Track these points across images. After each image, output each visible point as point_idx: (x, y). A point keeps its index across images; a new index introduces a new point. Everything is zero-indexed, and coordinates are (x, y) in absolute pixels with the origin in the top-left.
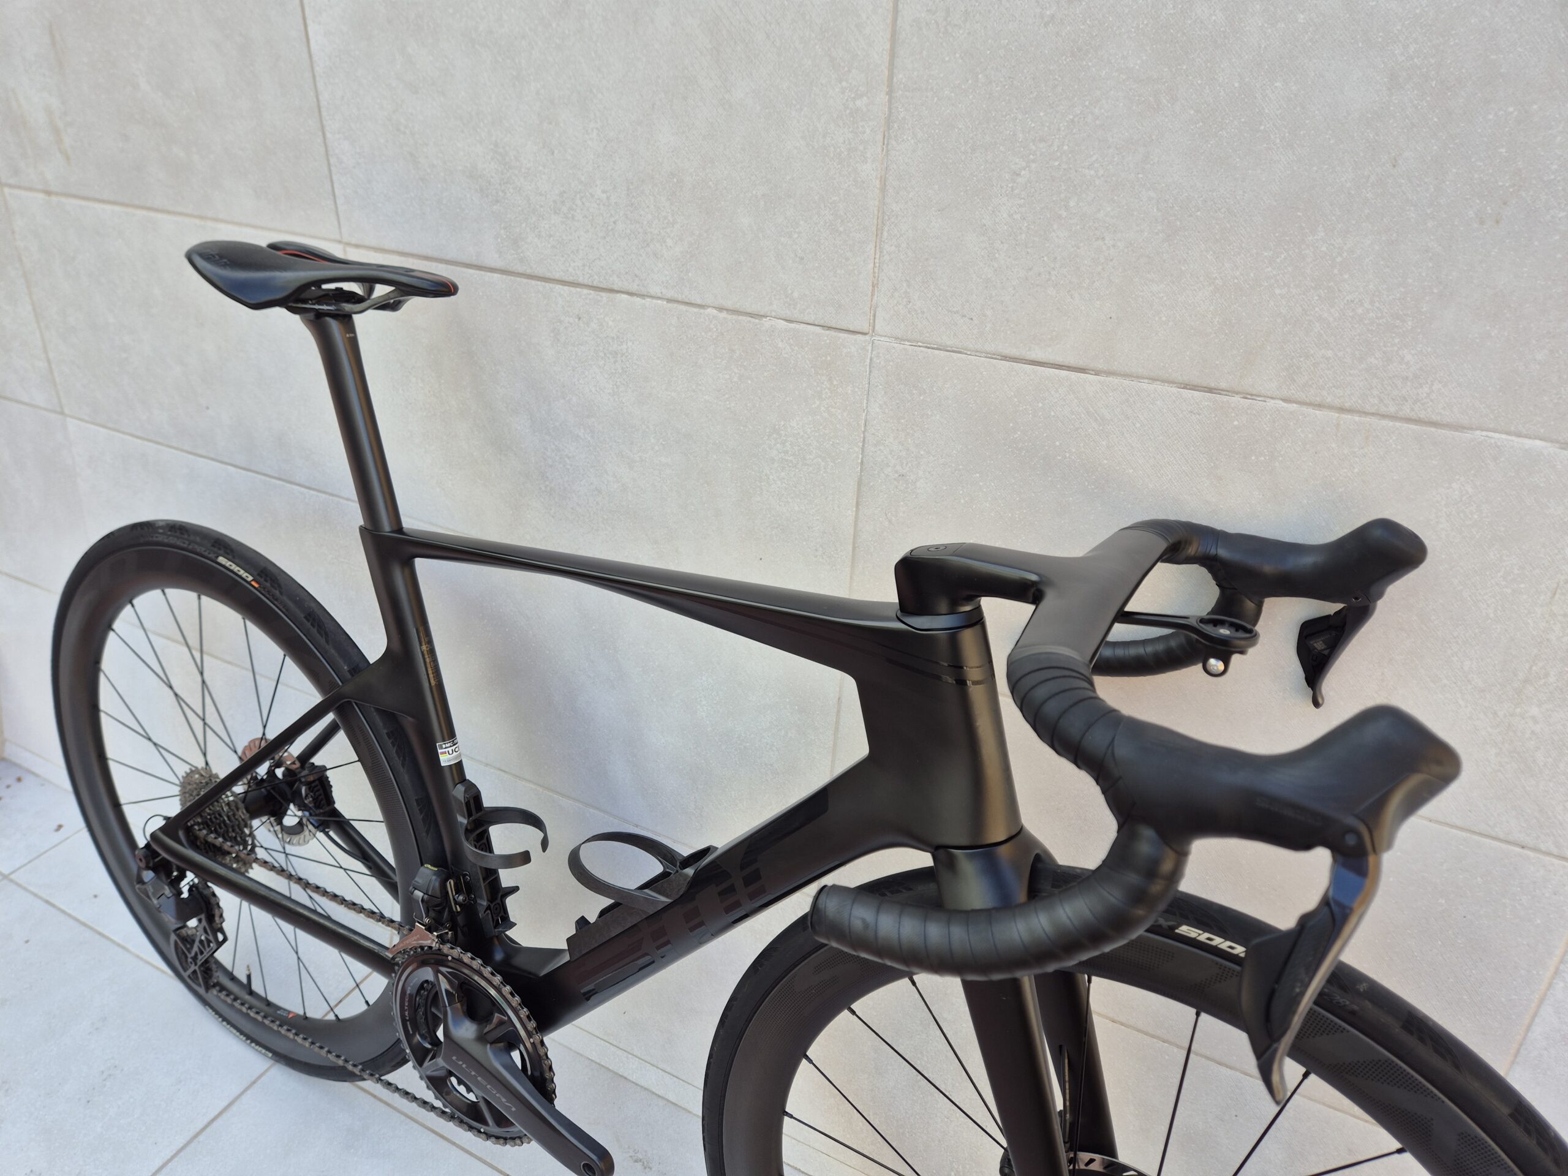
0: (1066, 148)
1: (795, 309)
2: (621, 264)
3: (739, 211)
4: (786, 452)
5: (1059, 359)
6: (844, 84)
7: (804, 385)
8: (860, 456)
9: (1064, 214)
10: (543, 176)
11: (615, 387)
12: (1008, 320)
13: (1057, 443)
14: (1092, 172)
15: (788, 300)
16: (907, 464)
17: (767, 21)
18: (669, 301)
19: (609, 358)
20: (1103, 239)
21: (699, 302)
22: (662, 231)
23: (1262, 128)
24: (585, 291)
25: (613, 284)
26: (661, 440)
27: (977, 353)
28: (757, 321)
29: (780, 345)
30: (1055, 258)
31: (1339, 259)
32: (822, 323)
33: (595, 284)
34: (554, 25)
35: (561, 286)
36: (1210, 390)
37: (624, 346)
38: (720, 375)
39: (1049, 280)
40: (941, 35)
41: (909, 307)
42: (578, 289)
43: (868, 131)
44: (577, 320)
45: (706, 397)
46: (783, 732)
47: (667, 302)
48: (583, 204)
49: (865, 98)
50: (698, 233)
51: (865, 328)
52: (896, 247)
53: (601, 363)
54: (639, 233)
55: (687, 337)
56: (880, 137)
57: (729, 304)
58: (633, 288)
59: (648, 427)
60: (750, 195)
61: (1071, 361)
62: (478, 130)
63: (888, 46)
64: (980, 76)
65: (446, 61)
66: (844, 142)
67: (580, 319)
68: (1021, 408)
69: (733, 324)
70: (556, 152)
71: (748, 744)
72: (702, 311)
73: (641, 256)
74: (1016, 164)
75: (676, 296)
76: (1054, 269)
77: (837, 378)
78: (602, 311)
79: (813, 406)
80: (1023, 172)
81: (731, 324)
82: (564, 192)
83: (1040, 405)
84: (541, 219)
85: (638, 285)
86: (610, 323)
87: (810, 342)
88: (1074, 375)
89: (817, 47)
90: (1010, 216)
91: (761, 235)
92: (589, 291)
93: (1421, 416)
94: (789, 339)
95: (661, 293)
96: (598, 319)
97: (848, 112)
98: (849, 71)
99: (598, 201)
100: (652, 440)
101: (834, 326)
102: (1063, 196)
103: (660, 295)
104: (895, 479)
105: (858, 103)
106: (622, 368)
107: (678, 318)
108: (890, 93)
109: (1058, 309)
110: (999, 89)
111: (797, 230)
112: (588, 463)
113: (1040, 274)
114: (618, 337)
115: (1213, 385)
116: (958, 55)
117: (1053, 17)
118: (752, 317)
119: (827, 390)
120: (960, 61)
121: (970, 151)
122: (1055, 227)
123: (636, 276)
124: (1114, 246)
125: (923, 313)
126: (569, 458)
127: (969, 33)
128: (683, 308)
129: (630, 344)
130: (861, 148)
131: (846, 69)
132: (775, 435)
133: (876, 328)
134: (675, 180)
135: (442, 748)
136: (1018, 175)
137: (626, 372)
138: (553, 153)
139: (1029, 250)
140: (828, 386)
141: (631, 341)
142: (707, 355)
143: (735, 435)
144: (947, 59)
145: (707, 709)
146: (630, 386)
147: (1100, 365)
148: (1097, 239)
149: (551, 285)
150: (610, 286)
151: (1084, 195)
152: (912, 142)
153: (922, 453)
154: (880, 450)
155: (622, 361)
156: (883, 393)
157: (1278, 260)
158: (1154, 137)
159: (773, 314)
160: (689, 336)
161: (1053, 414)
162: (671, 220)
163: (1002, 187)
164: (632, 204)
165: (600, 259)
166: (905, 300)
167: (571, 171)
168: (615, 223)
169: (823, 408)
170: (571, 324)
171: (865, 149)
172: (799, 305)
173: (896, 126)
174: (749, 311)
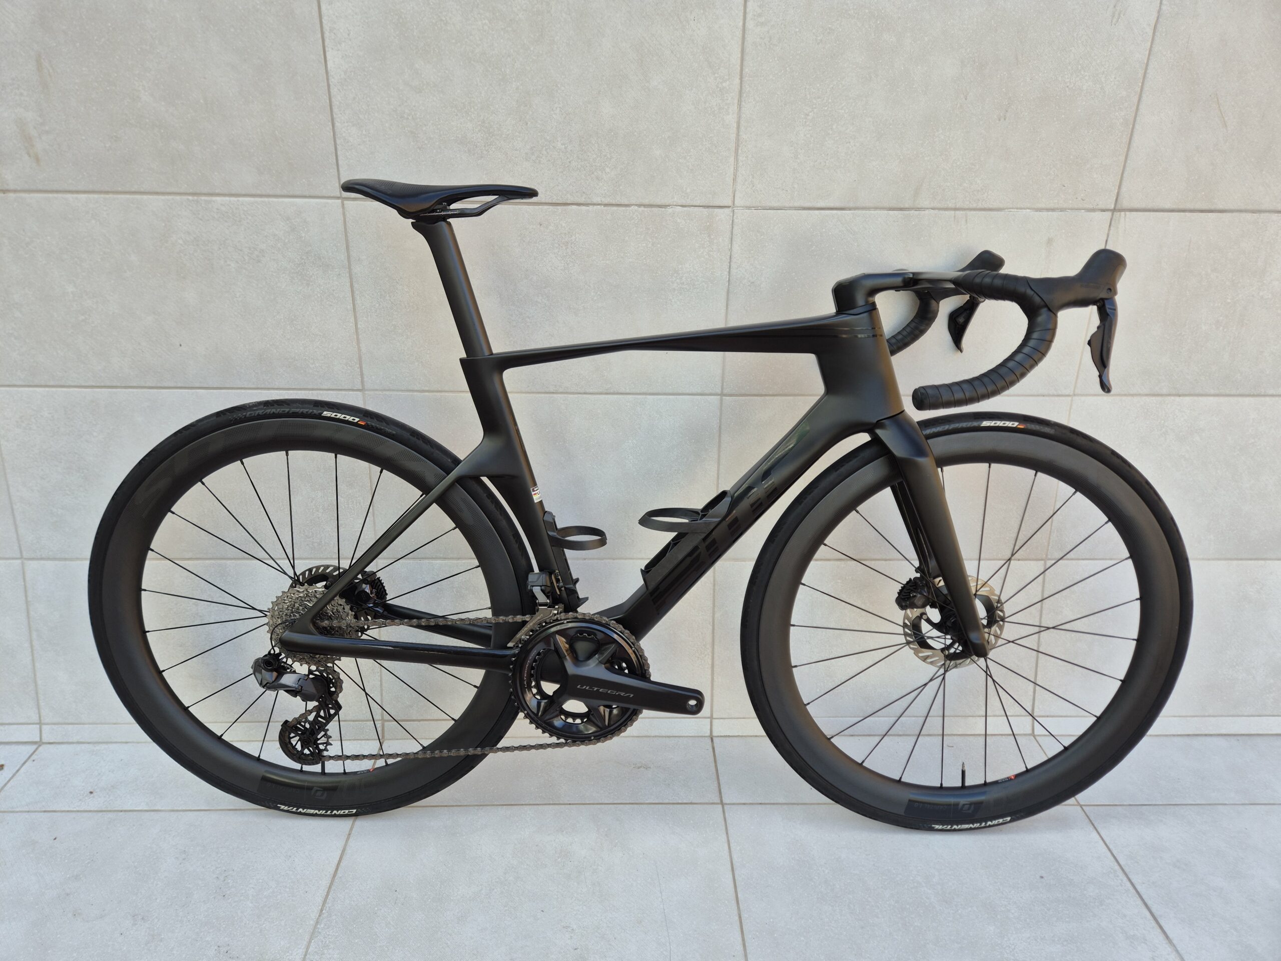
0: (830, 100)
1: (688, 198)
2: (573, 186)
3: (653, 147)
4: (683, 284)
5: (832, 205)
6: (716, 75)
7: (694, 241)
8: (728, 277)
9: (831, 132)
10: (519, 139)
11: (566, 264)
12: (806, 189)
13: (833, 249)
14: (843, 111)
15: (684, 194)
16: (755, 276)
17: (672, 44)
18: (605, 205)
19: (562, 247)
20: (850, 142)
21: (626, 203)
22: (602, 164)
23: (914, 86)
24: (546, 207)
25: (567, 200)
26: (599, 292)
27: (790, 208)
28: (664, 209)
29: (679, 221)
30: (828, 154)
31: (949, 142)
32: (704, 204)
33: (554, 201)
34: (532, 49)
35: (527, 206)
36: (901, 209)
37: (574, 237)
38: (640, 245)
39: (825, 165)
40: (767, 49)
41: (753, 189)
42: (540, 207)
43: (730, 99)
44: (539, 226)
45: (631, 260)
46: (685, 459)
47: (604, 206)
48: (547, 153)
49: (728, 82)
50: (626, 162)
51: (730, 204)
52: (746, 157)
53: (556, 251)
54: (587, 166)
55: (618, 225)
56: (736, 101)
57: (646, 202)
58: (582, 200)
59: (590, 286)
60: (661, 137)
61: (837, 205)
62: (470, 113)
63: (739, 55)
64: (788, 69)
65: (447, 72)
66: (717, 105)
67: (541, 225)
68: (814, 234)
69: (648, 213)
70: (529, 123)
71: (662, 475)
72: (628, 208)
73: (588, 180)
74: (806, 110)
75: (611, 201)
76: (827, 160)
77: (714, 234)
78: (557, 217)
79: (700, 253)
80: (810, 114)
81: (647, 213)
82: (534, 147)
83: (824, 230)
84: (515, 165)
85: (585, 198)
86: (564, 225)
87: (697, 216)
88: (839, 212)
89: (701, 57)
90: (805, 135)
91: (667, 160)
92: (548, 207)
93: (986, 207)
94: (684, 216)
95: (601, 201)
96: (555, 223)
97: (718, 89)
98: (719, 69)
99: (558, 151)
100: (592, 294)
101: (711, 205)
102: (830, 123)
103: (600, 202)
104: (749, 286)
105: (724, 84)
106: (572, 252)
107: (612, 215)
108: (741, 78)
109: (830, 179)
110: (797, 74)
111: (689, 155)
112: (544, 318)
113: (820, 163)
114: (569, 233)
115: (902, 206)
116: (776, 59)
117: (821, 41)
118: (661, 207)
119: (707, 242)
120: (778, 62)
121: (783, 105)
122: (827, 139)
123: (584, 193)
124: (855, 145)
125: (761, 191)
126: (529, 318)
127: (781, 48)
128: (615, 208)
129: (577, 235)
130: (726, 107)
131: (717, 68)
132: (675, 275)
133: (735, 203)
134: (612, 133)
135: (534, 491)
136: (808, 115)
137: (574, 254)
138: (527, 124)
139: (815, 152)
140: (708, 239)
141: (578, 233)
142: (631, 234)
143: (650, 279)
144: (771, 61)
145: (633, 461)
146: (577, 262)
147: (851, 205)
148: (847, 143)
149: (519, 206)
150: (564, 201)
151: (840, 122)
152: (754, 102)
153: (763, 267)
154: (740, 270)
155: (572, 247)
156: (740, 238)
157: (925, 144)
158: (870, 93)
159: (675, 203)
160: (619, 224)
161: (830, 234)
162: (609, 157)
163: (800, 122)
164: (583, 150)
165: (558, 185)
166: (751, 185)
167: (539, 134)
168: (570, 162)
169: (705, 253)
170: (534, 229)
171: (728, 108)
172: (690, 196)
173: (745, 95)
174: (659, 203)
